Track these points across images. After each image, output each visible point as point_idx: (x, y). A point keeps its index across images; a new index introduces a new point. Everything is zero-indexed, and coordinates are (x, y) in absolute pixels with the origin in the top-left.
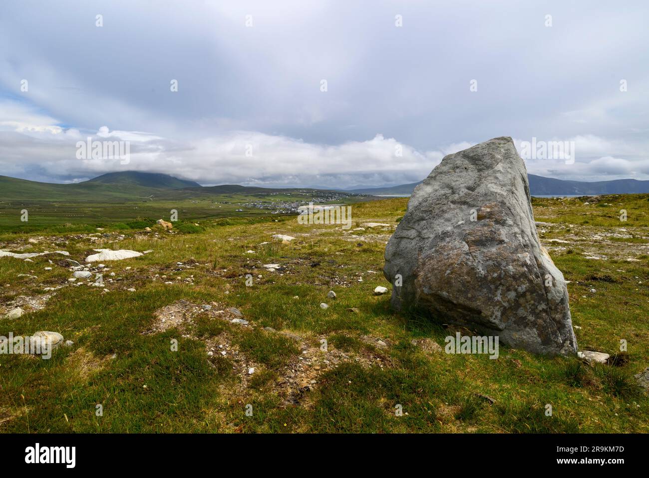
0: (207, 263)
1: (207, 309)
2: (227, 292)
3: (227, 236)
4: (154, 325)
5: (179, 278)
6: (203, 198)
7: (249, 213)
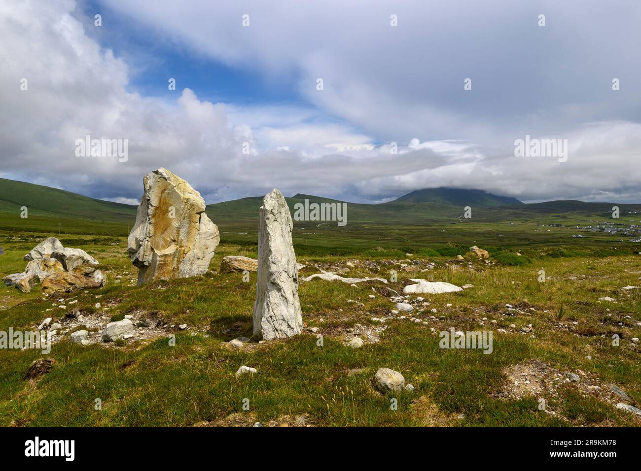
0: (546, 309)
1: (574, 379)
2: (589, 357)
3: (566, 272)
4: (505, 387)
5: (513, 326)
6: (527, 219)
7: (594, 240)
